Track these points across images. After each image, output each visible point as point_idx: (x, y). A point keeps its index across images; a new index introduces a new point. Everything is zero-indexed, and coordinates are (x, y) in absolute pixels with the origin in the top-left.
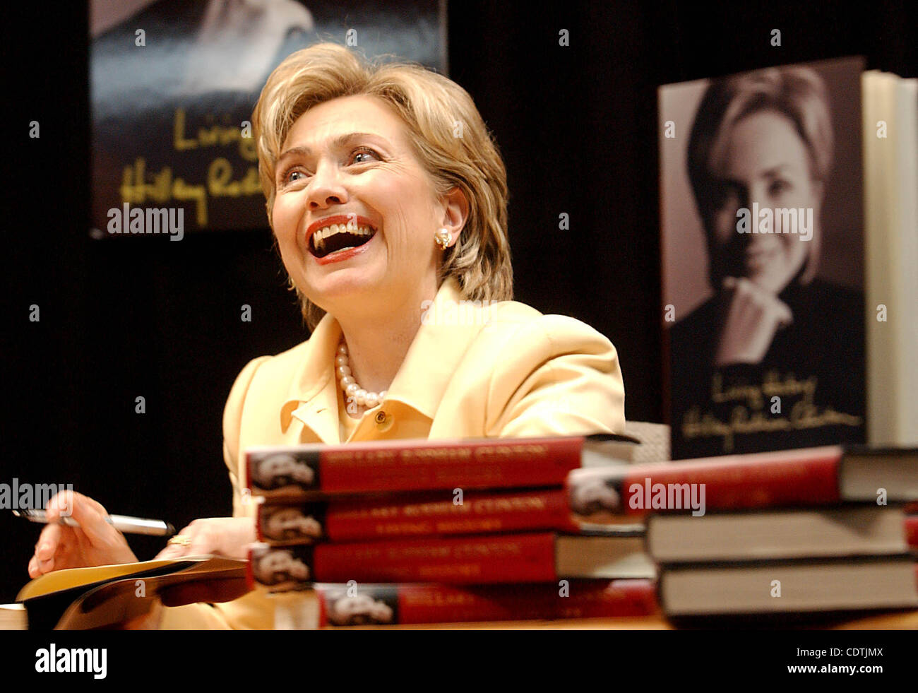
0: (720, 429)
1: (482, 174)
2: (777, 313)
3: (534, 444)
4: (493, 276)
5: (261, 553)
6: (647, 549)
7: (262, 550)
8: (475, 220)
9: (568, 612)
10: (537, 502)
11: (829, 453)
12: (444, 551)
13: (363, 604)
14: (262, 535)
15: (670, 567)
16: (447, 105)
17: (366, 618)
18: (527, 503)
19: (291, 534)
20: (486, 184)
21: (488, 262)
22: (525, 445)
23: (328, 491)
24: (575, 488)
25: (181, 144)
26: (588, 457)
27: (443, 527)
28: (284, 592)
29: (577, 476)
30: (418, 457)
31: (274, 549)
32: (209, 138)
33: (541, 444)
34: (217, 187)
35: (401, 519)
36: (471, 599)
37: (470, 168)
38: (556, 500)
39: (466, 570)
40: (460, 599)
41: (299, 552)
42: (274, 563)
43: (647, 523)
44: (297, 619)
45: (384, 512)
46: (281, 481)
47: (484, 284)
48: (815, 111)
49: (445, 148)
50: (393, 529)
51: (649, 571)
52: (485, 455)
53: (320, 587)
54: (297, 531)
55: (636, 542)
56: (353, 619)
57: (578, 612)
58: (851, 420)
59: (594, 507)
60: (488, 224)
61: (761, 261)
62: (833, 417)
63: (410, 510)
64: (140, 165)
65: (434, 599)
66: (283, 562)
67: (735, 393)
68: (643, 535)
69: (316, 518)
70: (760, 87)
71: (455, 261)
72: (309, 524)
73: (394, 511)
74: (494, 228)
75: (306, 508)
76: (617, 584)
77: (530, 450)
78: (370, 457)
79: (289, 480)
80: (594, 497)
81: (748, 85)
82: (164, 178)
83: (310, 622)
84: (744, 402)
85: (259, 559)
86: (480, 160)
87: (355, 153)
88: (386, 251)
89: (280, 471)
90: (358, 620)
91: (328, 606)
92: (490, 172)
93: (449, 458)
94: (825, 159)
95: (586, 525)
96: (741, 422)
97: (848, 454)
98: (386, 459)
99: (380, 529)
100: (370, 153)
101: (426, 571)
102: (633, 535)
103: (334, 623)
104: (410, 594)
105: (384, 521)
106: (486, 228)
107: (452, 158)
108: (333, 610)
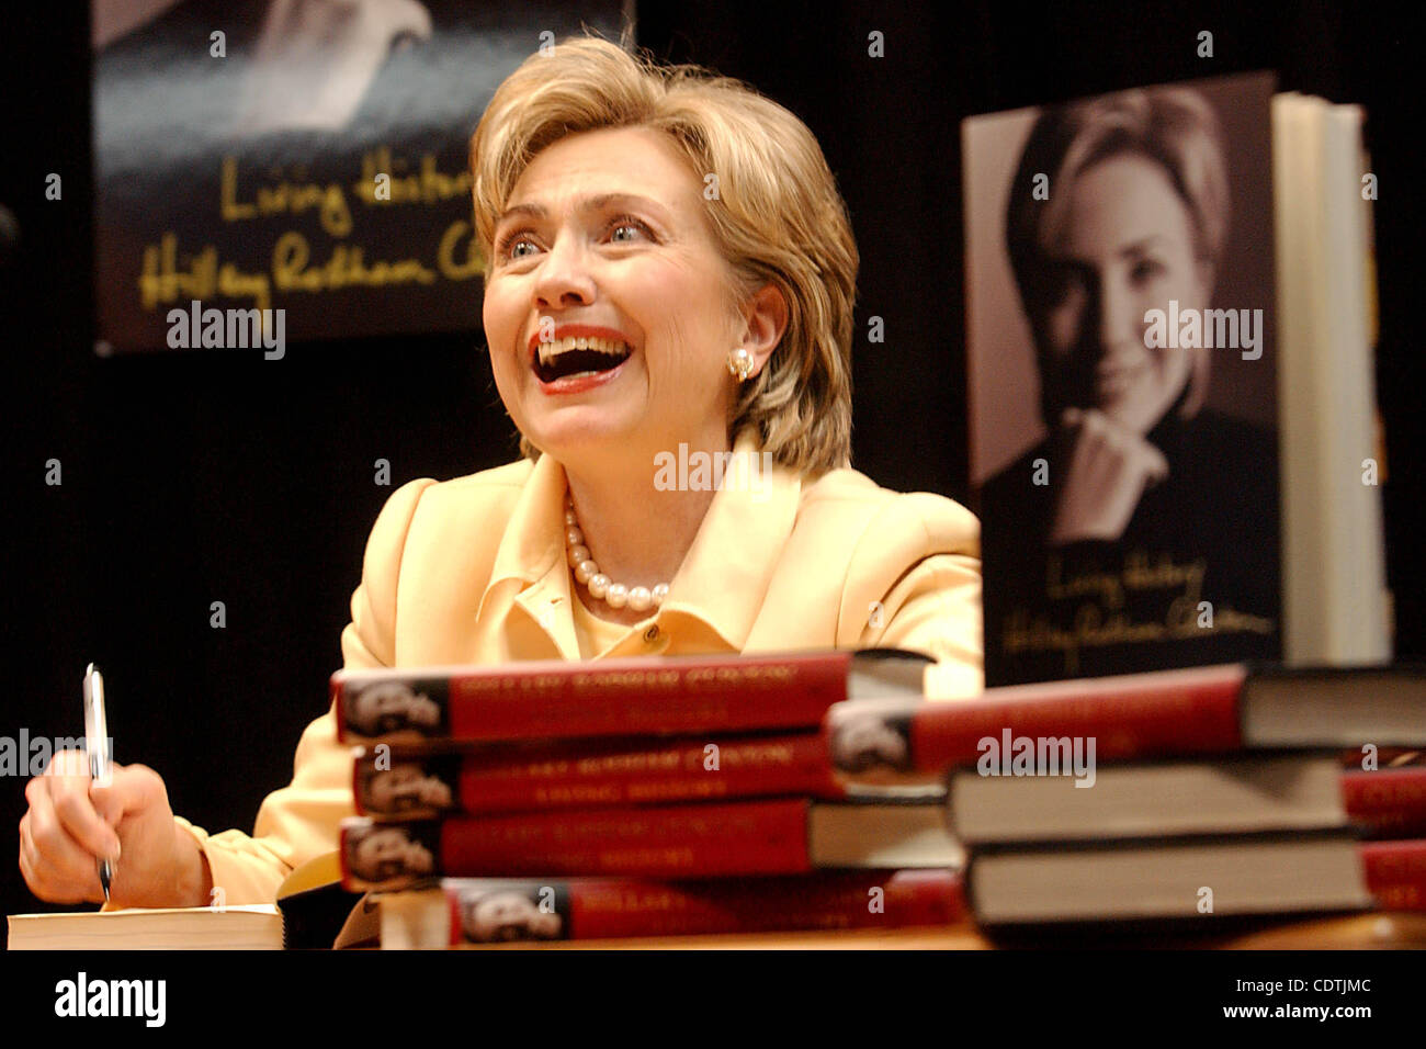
0: (1059, 639)
1: (814, 265)
2: (1145, 462)
3: (777, 665)
4: (816, 423)
5: (361, 833)
6: (950, 825)
7: (363, 828)
8: (795, 336)
9: (829, 919)
10: (780, 753)
11: (1225, 676)
12: (638, 828)
13: (517, 909)
14: (362, 805)
15: (982, 850)
16: (767, 157)
17: (522, 931)
18: (766, 753)
19: (405, 804)
20: (819, 280)
21: (810, 399)
22: (761, 666)
23: (462, 737)
24: (837, 731)
25: (232, 211)
26: (858, 684)
27: (638, 791)
28: (396, 891)
29: (841, 713)
30: (598, 685)
31: (379, 826)
32: (274, 201)
33: (787, 665)
34: (286, 277)
35: (574, 780)
36: (681, 901)
37: (794, 257)
38: (809, 748)
39: (673, 857)
40: (665, 901)
41: (416, 831)
42: (380, 848)
43: (949, 783)
44: (415, 932)
45: (548, 770)
46: (391, 723)
47: (800, 437)
48: (1201, 155)
49: (756, 225)
50: (561, 795)
51: (954, 858)
52: (700, 682)
53: (451, 884)
54: (415, 799)
55: (933, 812)
56: (501, 933)
57: (843, 919)
58: (1259, 625)
59: (868, 760)
60: (817, 342)
61: (1120, 383)
62: (1233, 621)
63: (587, 767)
64: (170, 244)
65: (624, 900)
66: (395, 846)
67: (1080, 585)
68: (944, 802)
69: (444, 779)
70: (1114, 119)
71: (757, 398)
72: (434, 789)
73: (563, 768)
74: (824, 349)
75: (430, 764)
76: (902, 877)
77: (769, 673)
78: (526, 685)
79: (402, 721)
80: (867, 744)
81: (1098, 117)
82: (206, 263)
83: (437, 939)
84: (1095, 598)
85: (357, 842)
86: (813, 242)
87: (615, 225)
88: (646, 383)
89: (388, 708)
90: (509, 933)
91: (464, 913)
92: (828, 260)
93: (645, 686)
94: (1216, 228)
95: (855, 788)
96: (1091, 629)
97: (1254, 676)
98: (549, 689)
99: (541, 795)
100: (637, 227)
101: (609, 859)
102: (926, 802)
103: (474, 939)
104: (591, 894)
105: (547, 783)
106: (811, 350)
107: (765, 240)
108: (471, 919)
